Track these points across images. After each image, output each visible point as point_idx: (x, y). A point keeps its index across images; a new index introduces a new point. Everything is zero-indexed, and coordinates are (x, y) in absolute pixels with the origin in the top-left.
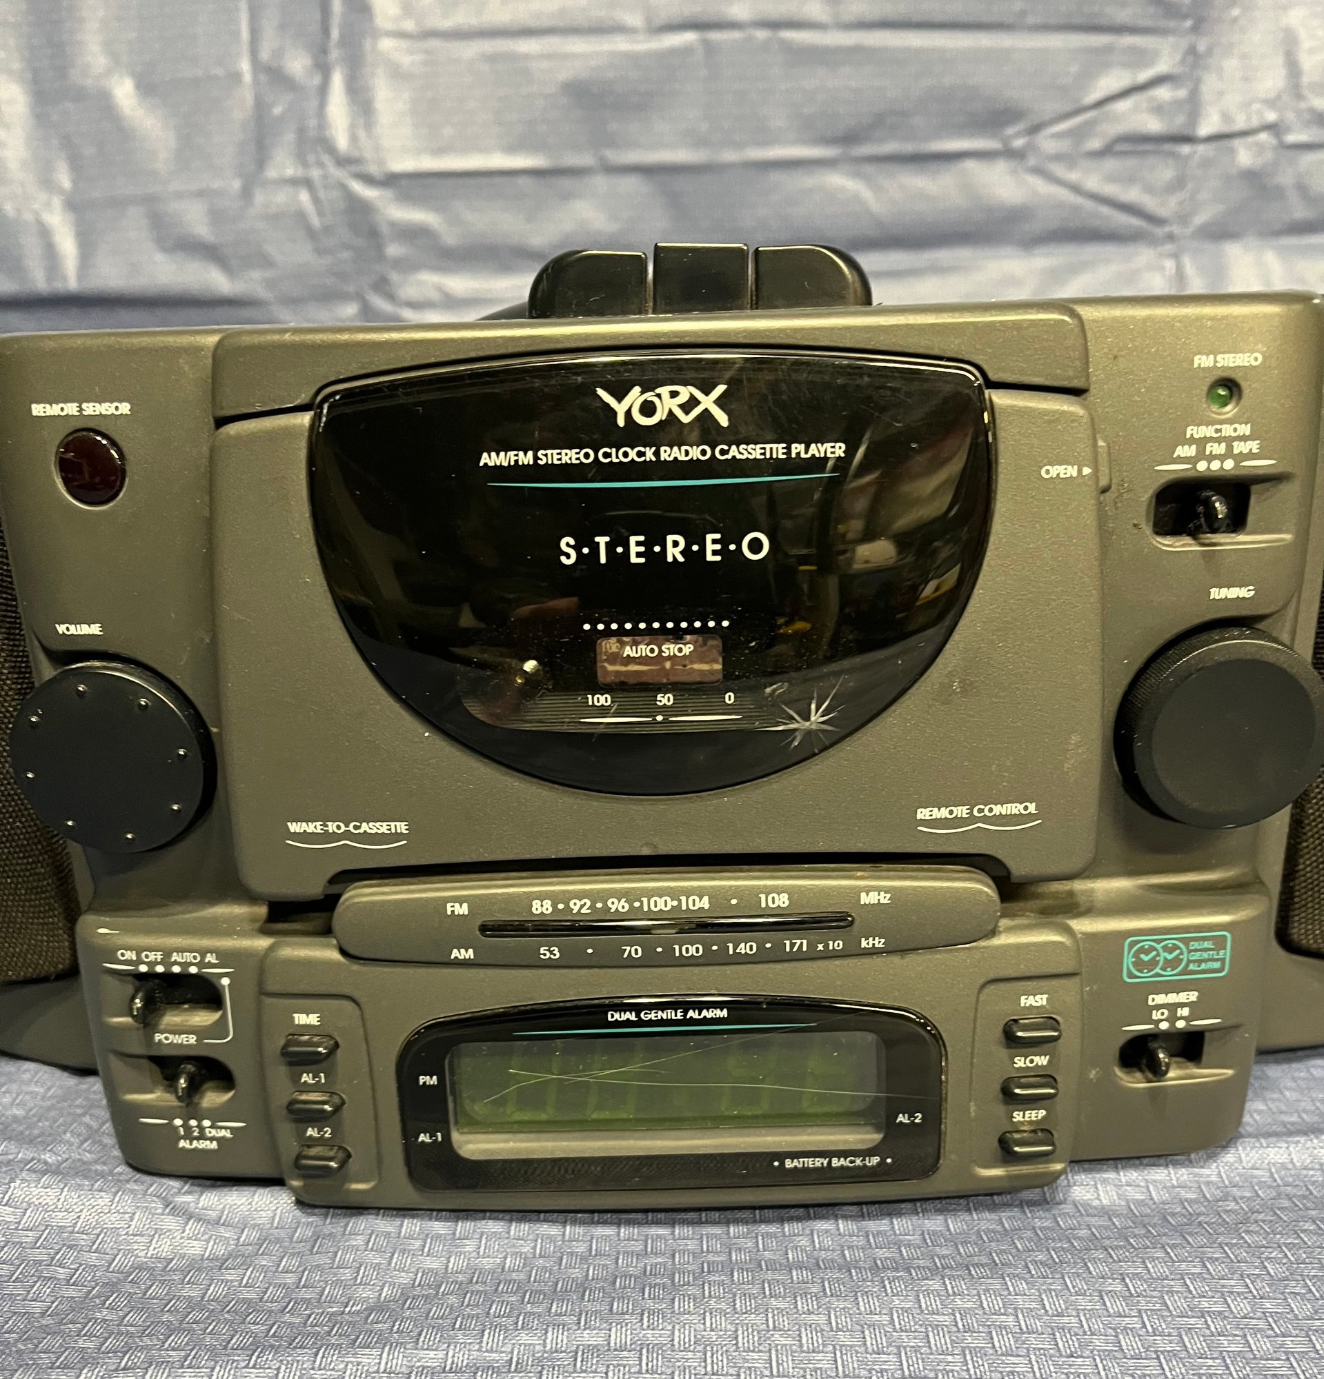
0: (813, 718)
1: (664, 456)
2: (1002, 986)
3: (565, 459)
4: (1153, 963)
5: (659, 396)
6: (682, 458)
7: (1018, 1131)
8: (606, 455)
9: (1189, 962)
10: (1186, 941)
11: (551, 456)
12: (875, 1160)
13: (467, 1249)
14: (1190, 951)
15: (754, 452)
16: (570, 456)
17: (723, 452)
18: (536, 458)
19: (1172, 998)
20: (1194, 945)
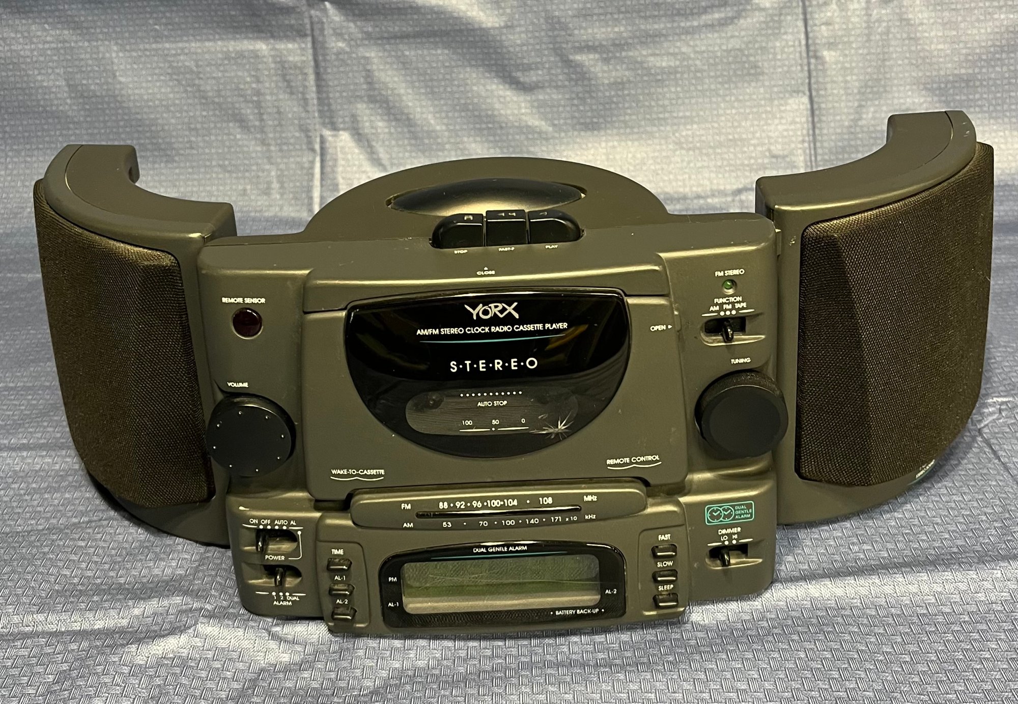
0: (559, 427)
1: (493, 330)
2: (650, 532)
3: (452, 332)
4: (719, 516)
5: (490, 307)
6: (500, 331)
7: (661, 595)
8: (469, 330)
9: (735, 515)
10: (733, 506)
11: (446, 331)
12: (597, 610)
13: (411, 656)
14: (735, 511)
15: (530, 327)
16: (454, 331)
17: (517, 328)
18: (440, 332)
19: (729, 531)
20: (736, 508)
